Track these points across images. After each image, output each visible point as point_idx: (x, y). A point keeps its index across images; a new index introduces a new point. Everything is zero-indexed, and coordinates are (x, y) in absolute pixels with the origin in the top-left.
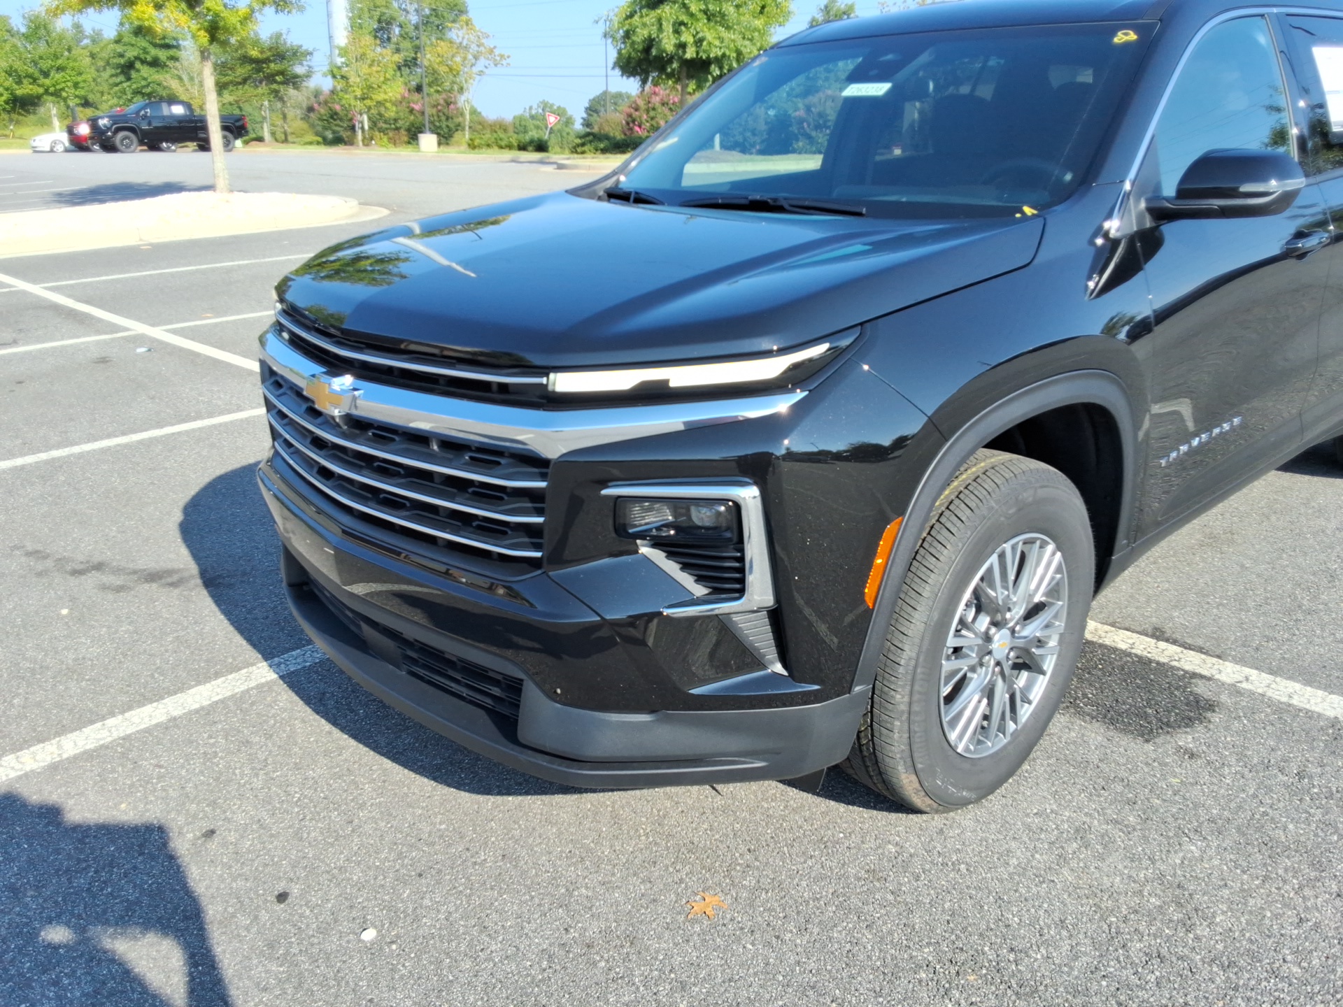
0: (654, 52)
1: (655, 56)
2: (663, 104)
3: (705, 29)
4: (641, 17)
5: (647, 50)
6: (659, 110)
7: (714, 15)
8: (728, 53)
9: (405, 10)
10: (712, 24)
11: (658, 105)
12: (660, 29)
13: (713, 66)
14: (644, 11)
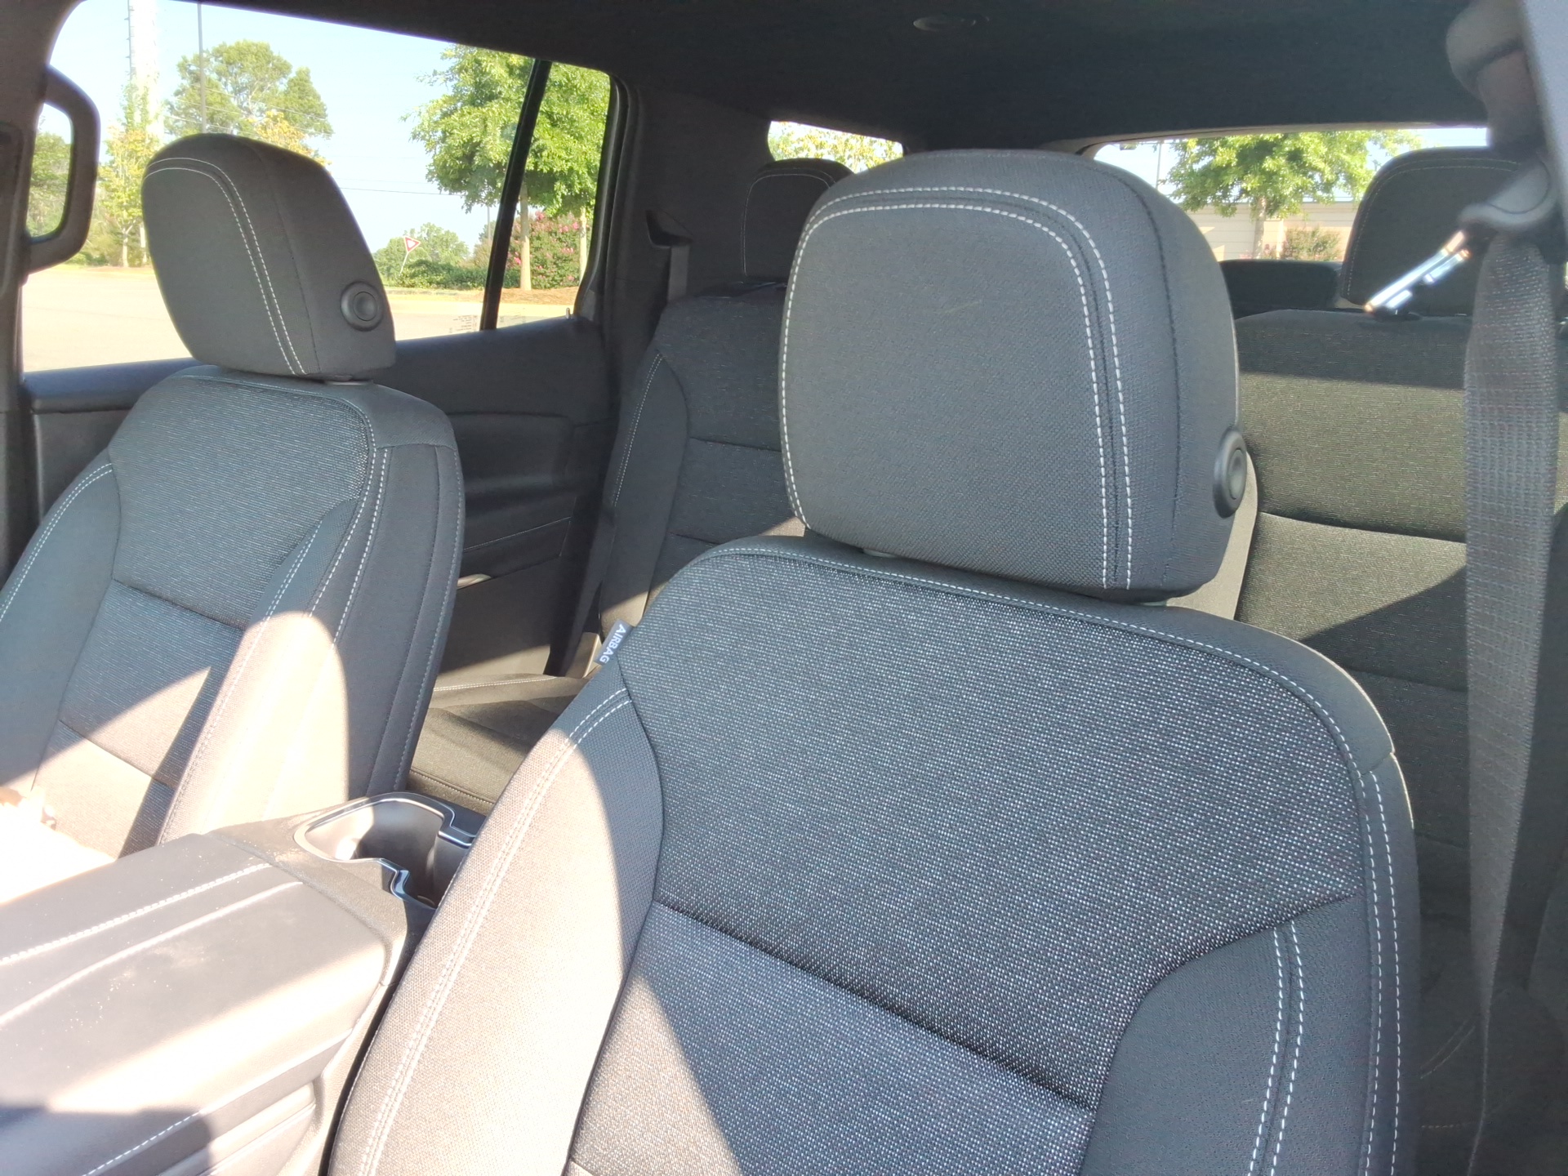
0: (477, 160)
1: (478, 166)
2: (550, 233)
3: (547, 136)
4: (463, 115)
5: (469, 158)
6: (546, 241)
7: (560, 119)
8: (576, 168)
9: (246, 109)
10: (558, 130)
11: (543, 234)
12: (485, 132)
13: (558, 184)
14: (466, 109)
